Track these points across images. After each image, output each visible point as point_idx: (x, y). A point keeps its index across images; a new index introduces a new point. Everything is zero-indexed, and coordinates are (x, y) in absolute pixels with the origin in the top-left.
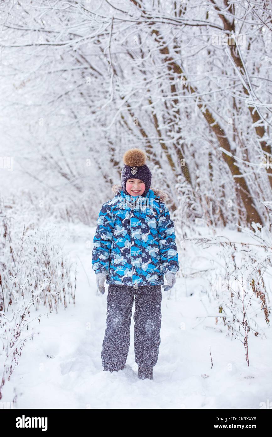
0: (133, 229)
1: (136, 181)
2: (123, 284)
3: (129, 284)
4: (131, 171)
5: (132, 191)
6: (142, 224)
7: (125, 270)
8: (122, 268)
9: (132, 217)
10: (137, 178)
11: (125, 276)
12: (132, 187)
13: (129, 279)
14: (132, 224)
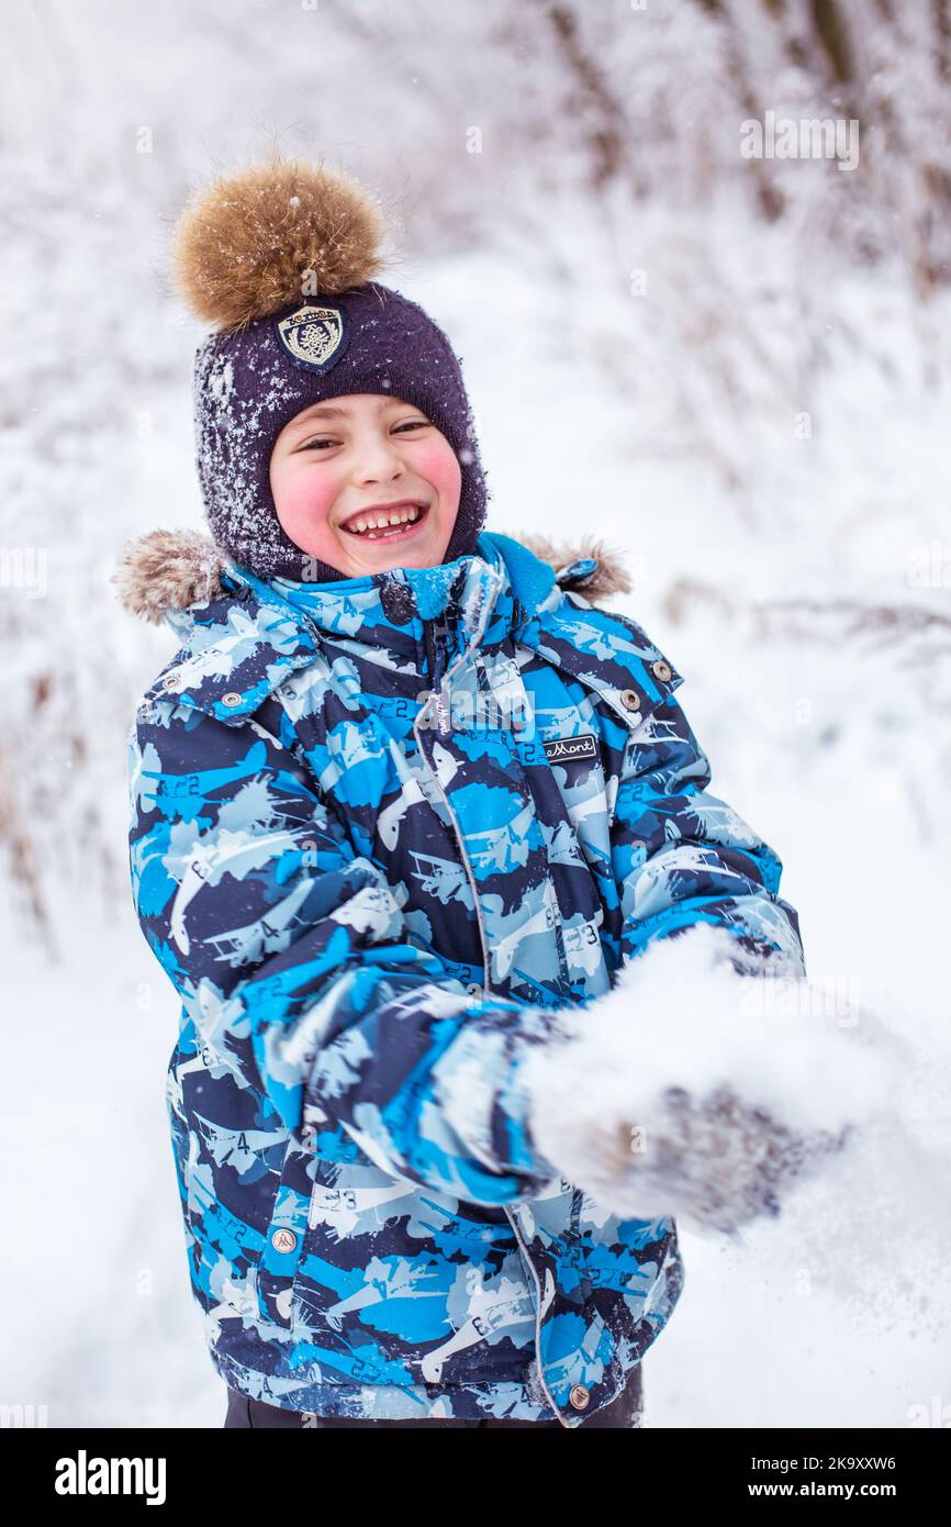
0: (494, 902)
1: (362, 413)
2: (441, 1409)
3: (503, 1402)
4: (293, 345)
5: (345, 527)
6: (547, 832)
7: (446, 1282)
8: (421, 1272)
9: (457, 783)
10: (364, 383)
11: (464, 1339)
12: (335, 493)
13: (508, 1360)
14: (484, 846)
